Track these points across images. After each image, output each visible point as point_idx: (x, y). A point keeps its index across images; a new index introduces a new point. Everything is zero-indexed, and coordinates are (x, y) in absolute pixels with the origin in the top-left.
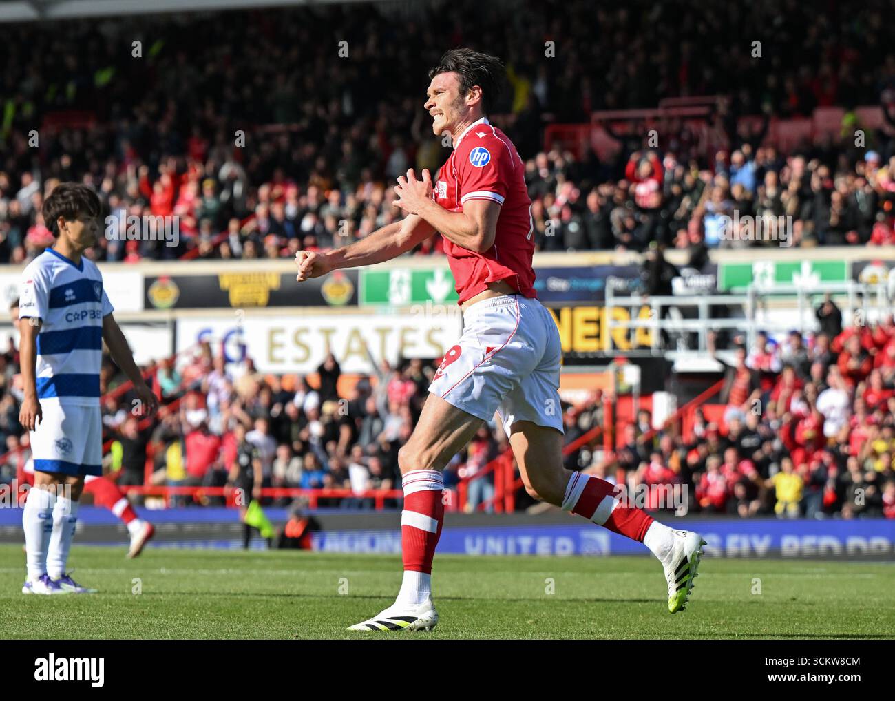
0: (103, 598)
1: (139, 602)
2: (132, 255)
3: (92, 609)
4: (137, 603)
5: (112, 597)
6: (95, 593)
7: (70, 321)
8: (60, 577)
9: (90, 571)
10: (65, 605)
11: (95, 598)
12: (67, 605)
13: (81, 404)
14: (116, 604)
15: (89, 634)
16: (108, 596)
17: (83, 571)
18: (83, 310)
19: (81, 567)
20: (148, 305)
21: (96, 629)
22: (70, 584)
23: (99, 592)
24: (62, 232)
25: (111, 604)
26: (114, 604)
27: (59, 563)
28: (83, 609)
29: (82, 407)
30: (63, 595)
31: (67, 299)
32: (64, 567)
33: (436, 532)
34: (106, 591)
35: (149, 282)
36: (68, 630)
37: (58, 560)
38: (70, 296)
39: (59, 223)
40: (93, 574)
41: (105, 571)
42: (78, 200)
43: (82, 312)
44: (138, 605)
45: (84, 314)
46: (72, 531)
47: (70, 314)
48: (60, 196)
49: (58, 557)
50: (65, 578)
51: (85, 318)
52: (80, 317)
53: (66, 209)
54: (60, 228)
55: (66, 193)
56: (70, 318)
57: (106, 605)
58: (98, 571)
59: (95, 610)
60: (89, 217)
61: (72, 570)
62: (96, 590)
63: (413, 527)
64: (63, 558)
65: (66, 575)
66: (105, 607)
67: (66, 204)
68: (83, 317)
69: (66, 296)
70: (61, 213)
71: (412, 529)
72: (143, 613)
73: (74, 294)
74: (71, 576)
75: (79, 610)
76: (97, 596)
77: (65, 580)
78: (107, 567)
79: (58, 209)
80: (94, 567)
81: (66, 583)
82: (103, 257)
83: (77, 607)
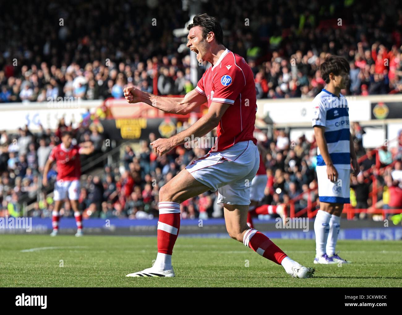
0: (355, 265)
1: (373, 268)
2: (364, 92)
3: (349, 271)
4: (372, 268)
5: (359, 265)
6: (350, 263)
7: (337, 126)
8: (332, 255)
9: (347, 252)
10: (336, 269)
11: (351, 266)
12: (337, 269)
13: (343, 168)
14: (361, 269)
15: (349, 284)
16: (357, 265)
17: (343, 252)
18: (342, 120)
19: (342, 250)
20: (373, 117)
21: (353, 281)
22: (338, 259)
23: (352, 263)
24: (331, 81)
25: (359, 269)
26: (360, 269)
27: (332, 248)
28: (345, 271)
29: (344, 169)
30: (334, 264)
31: (335, 115)
32: (334, 250)
33: (176, 235)
34: (356, 262)
35: (373, 105)
36: (338, 282)
37: (331, 246)
38: (336, 114)
39: (330, 76)
40: (349, 254)
41: (355, 252)
42: (339, 64)
43: (342, 121)
44: (373, 269)
45: (343, 122)
46: (338, 232)
47: (338, 123)
48: (330, 62)
49: (331, 245)
50: (335, 256)
51: (343, 125)
52: (341, 124)
53: (334, 69)
54: (330, 78)
55: (333, 61)
56: (337, 124)
57: (357, 269)
58: (351, 252)
59: (351, 272)
60: (345, 73)
61: (338, 251)
62: (351, 262)
63: (165, 232)
64: (334, 245)
65: (336, 254)
66: (356, 270)
67: (334, 66)
68: (342, 124)
69: (334, 114)
70: (331, 71)
71: (164, 233)
72: (376, 273)
73: (338, 113)
74: (338, 255)
75: (343, 272)
76: (352, 265)
77: (335, 257)
78: (356, 249)
79: (329, 69)
80: (349, 250)
81: (336, 258)
82: (350, 93)
83: (342, 271)
